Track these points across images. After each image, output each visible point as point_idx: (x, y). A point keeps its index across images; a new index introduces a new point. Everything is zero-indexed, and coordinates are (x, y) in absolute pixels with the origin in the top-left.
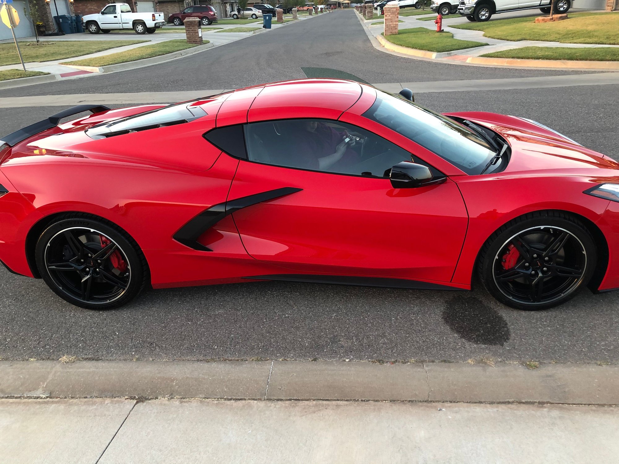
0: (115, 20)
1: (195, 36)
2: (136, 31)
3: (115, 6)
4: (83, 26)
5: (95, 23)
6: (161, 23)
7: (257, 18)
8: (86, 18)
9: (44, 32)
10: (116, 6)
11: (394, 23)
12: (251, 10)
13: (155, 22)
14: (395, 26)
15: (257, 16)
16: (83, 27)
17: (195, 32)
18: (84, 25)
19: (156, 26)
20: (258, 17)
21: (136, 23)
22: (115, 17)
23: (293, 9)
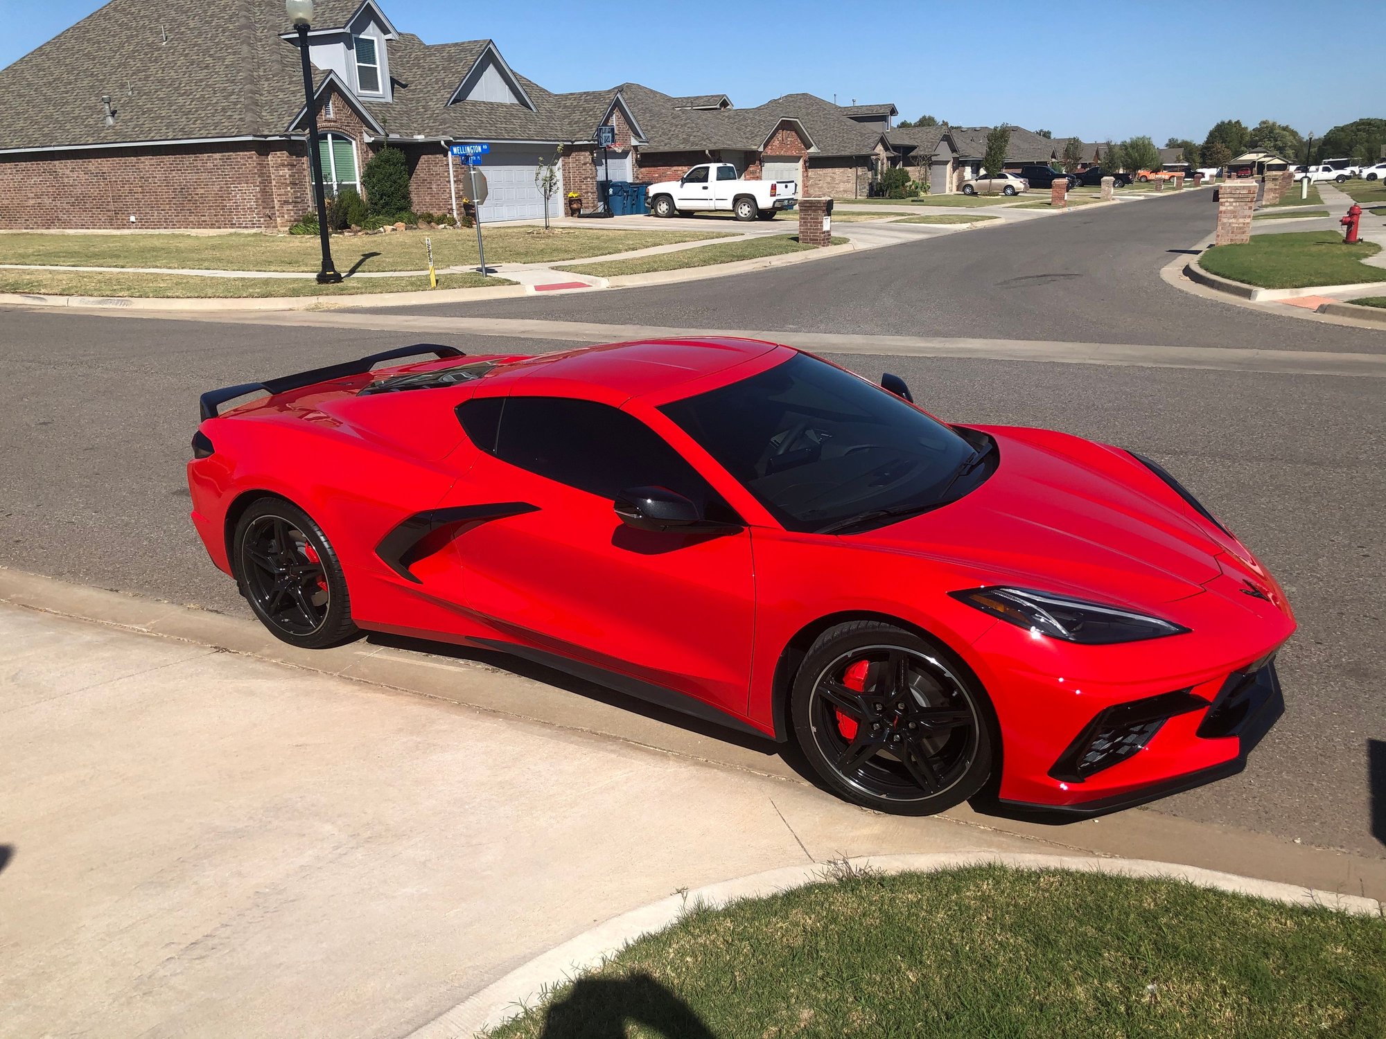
0: (704, 194)
1: (816, 229)
2: (737, 214)
3: (708, 168)
4: (648, 203)
5: (668, 197)
6: (787, 201)
7: (1015, 194)
8: (653, 190)
9: (579, 210)
10: (710, 169)
11: (1241, 220)
12: (1004, 177)
13: (774, 199)
14: (1240, 225)
15: (1016, 191)
16: (646, 205)
17: (816, 222)
18: (649, 200)
19: (775, 206)
20: (1018, 193)
21: (738, 199)
22: (705, 188)
23: (1105, 178)
